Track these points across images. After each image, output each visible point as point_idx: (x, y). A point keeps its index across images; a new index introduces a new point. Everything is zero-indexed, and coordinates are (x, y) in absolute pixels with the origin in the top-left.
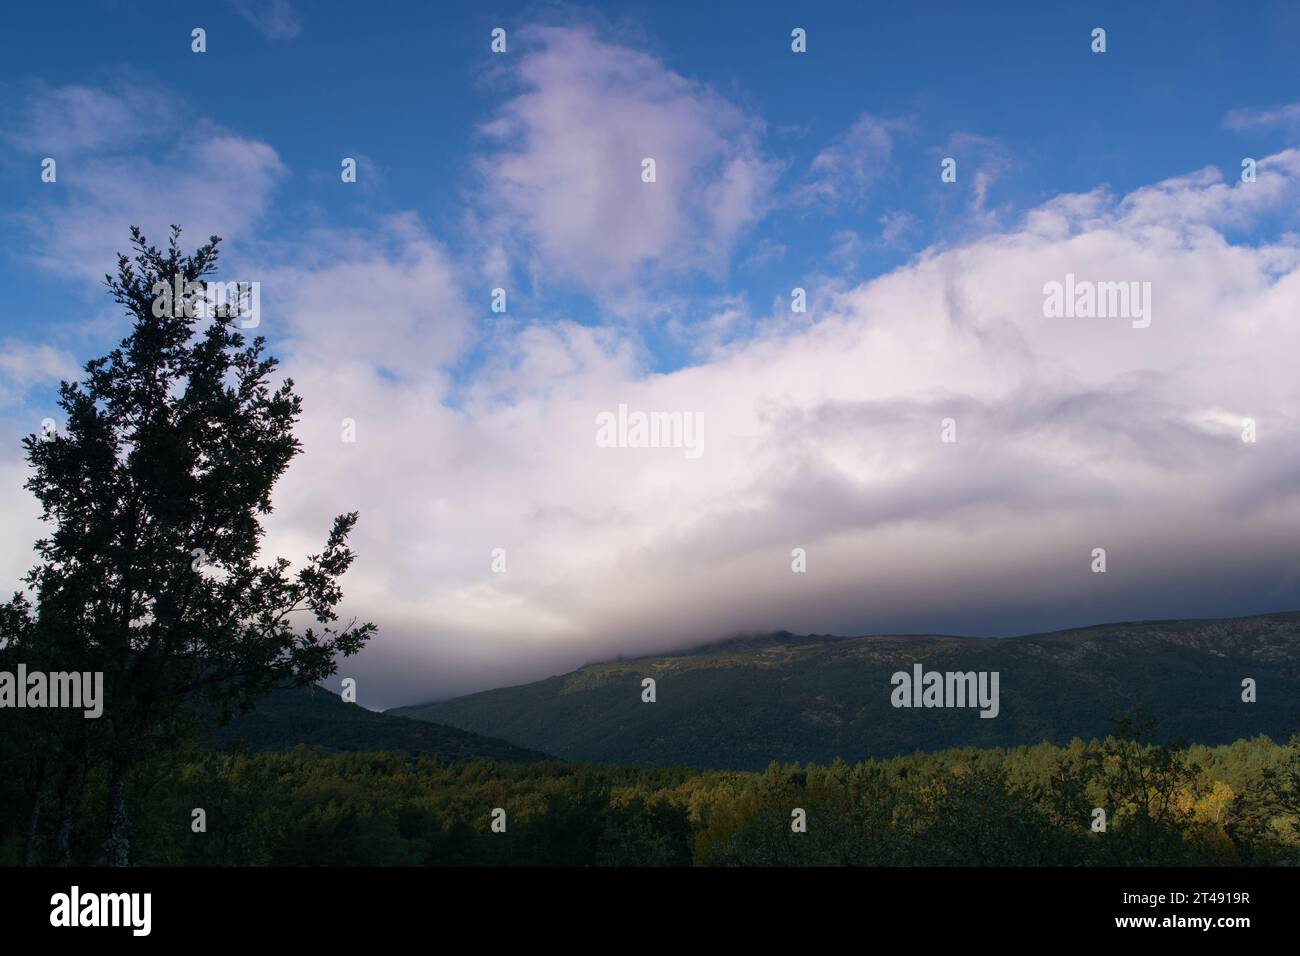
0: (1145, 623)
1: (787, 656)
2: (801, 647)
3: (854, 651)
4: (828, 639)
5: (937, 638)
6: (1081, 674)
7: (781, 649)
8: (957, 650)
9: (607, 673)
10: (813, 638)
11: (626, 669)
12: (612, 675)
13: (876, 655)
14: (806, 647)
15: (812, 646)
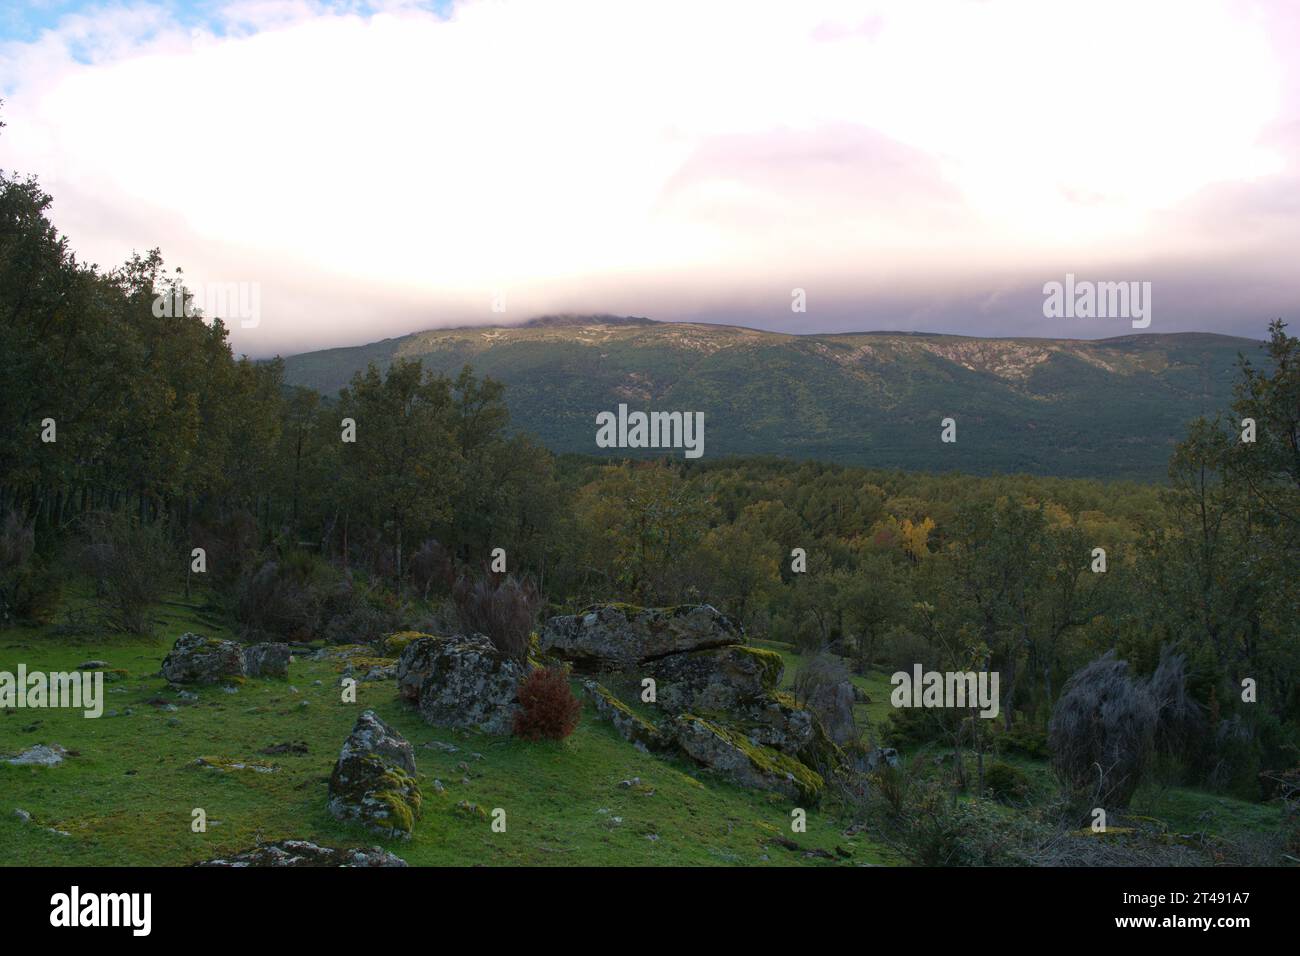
0: (916, 334)
1: (606, 334)
2: (620, 328)
3: (666, 336)
4: (644, 322)
5: (740, 330)
6: (856, 373)
7: (600, 328)
8: (756, 342)
9: (440, 340)
10: (632, 320)
11: (459, 337)
12: (445, 341)
13: (686, 341)
14: (624, 328)
15: (629, 327)
